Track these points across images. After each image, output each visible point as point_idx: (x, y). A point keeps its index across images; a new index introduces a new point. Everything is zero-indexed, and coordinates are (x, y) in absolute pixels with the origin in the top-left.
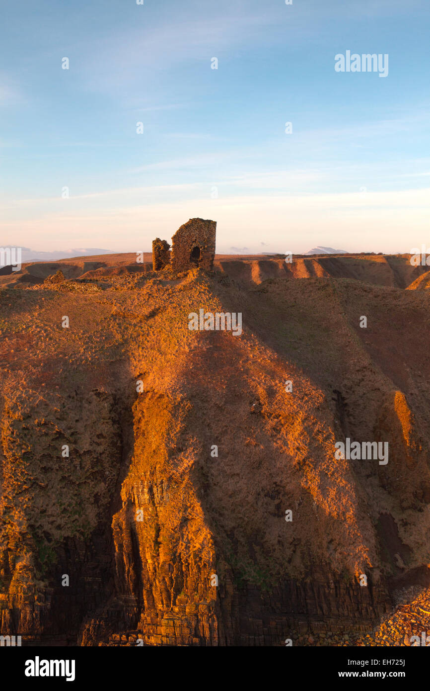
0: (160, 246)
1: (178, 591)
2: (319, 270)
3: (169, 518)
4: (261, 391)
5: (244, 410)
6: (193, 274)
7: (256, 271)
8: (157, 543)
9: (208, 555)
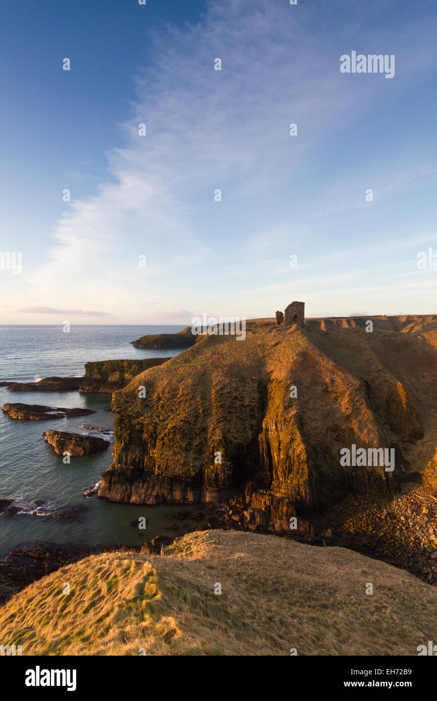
0: (279, 314)
1: (289, 473)
2: (354, 324)
3: (285, 438)
4: (327, 380)
5: (319, 389)
6: (294, 327)
7: (323, 325)
8: (279, 449)
9: (304, 457)
